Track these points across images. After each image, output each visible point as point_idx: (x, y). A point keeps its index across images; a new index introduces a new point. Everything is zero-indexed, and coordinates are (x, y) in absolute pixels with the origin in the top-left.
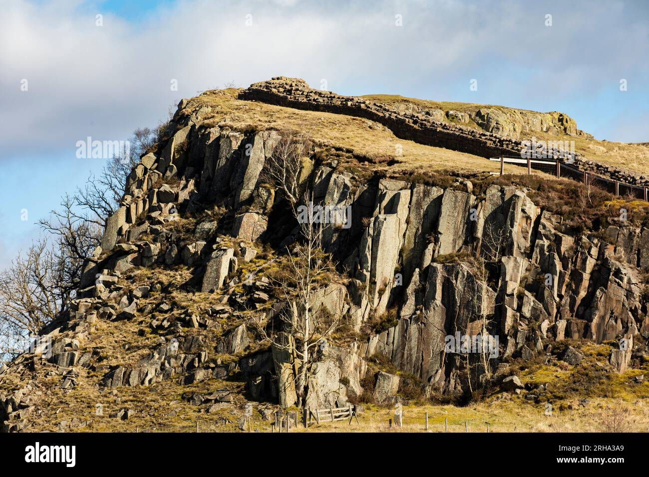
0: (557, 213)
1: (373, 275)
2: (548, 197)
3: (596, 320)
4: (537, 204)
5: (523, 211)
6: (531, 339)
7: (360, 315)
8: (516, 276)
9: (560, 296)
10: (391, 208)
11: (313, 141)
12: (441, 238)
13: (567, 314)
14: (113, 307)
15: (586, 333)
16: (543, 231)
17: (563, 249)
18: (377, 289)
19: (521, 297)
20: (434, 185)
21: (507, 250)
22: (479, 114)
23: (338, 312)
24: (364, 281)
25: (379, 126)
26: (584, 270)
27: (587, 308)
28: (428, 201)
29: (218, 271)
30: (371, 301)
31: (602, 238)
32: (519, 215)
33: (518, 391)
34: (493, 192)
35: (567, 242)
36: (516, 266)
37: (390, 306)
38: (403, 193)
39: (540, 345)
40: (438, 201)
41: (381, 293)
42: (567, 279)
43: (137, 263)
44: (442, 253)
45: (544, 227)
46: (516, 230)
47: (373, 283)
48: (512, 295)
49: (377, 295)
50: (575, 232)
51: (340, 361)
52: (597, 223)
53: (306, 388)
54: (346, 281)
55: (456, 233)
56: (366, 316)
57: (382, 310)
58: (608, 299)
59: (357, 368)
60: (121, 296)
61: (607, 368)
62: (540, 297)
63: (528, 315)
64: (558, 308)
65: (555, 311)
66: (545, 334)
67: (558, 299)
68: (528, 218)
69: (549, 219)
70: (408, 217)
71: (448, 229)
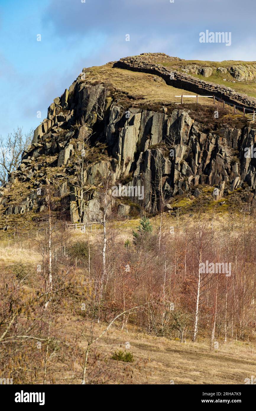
0: (201, 122)
1: (122, 156)
2: (199, 115)
3: (211, 175)
4: (192, 118)
5: (185, 122)
6: (184, 185)
7: (116, 176)
8: (180, 155)
9: (199, 163)
10: (131, 123)
11: (115, 89)
12: (153, 136)
13: (201, 173)
14: (25, 175)
15: (207, 182)
16: (193, 132)
17: (201, 140)
18: (125, 162)
19: (182, 164)
20: (151, 110)
21: (178, 142)
22: (232, 68)
23: (105, 174)
24: (118, 159)
26: (208, 150)
27: (207, 170)
28: (148, 118)
29: (64, 156)
30: (122, 169)
31: (217, 134)
32: (183, 124)
33: (169, 211)
34: (175, 112)
35: (203, 136)
36: (181, 150)
37: (130, 171)
38: (136, 115)
39: (187, 187)
40: (152, 119)
41: (127, 165)
42: (201, 155)
43: (41, 153)
44: (153, 144)
45: (194, 130)
46: (182, 131)
47: (122, 160)
48: (178, 164)
49: (124, 166)
50: (206, 131)
51: (100, 200)
52: (216, 127)
53: (83, 213)
54: (111, 159)
55: (159, 134)
56: (119, 177)
57: (127, 174)
58: (216, 164)
59: (109, 202)
60: (29, 169)
61: (210, 199)
62: (190, 164)
63: (185, 173)
64: (198, 169)
65: (196, 171)
66: (190, 182)
67: (198, 165)
68: (188, 125)
69: (197, 126)
70: (140, 127)
71: (155, 132)
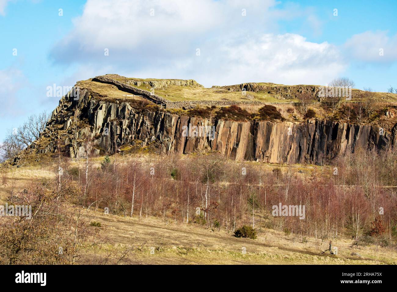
0: (136, 109)
1: (96, 125)
2: (134, 105)
3: (140, 135)
4: (131, 106)
5: (128, 108)
6: (127, 140)
7: (93, 135)
8: (125, 125)
9: (134, 129)
10: (101, 109)
11: (93, 92)
12: (111, 115)
13: (135, 134)
14: (47, 134)
15: (138, 138)
16: (132, 113)
17: (135, 117)
18: (97, 128)
19: (126, 129)
20: (111, 102)
21: (124, 118)
22: (151, 82)
23: (88, 134)
24: (94, 126)
25: (115, 87)
26: (139, 122)
27: (138, 132)
28: (109, 106)
29: (67, 125)
30: (96, 131)
31: (143, 115)
32: (127, 109)
33: (119, 153)
34: (123, 103)
35: (137, 115)
36: (125, 122)
37: (100, 133)
38: (103, 104)
39: (129, 141)
40: (111, 106)
41: (98, 129)
42: (136, 125)
43: (56, 123)
44: (111, 119)
45: (132, 112)
46: (126, 113)
47: (96, 127)
48: (124, 129)
49: (97, 130)
50: (138, 113)
51: (85, 147)
52: (143, 111)
53: (76, 153)
54: (90, 127)
55: (115, 114)
56: (94, 135)
57: (98, 134)
58: (143, 129)
59: (89, 148)
60: (50, 131)
61: (140, 146)
62: (130, 129)
63: (127, 134)
64: (134, 132)
65: (133, 133)
66: (130, 138)
67: (134, 130)
68: (129, 110)
69: (133, 110)
70: (105, 110)
71: (113, 113)
